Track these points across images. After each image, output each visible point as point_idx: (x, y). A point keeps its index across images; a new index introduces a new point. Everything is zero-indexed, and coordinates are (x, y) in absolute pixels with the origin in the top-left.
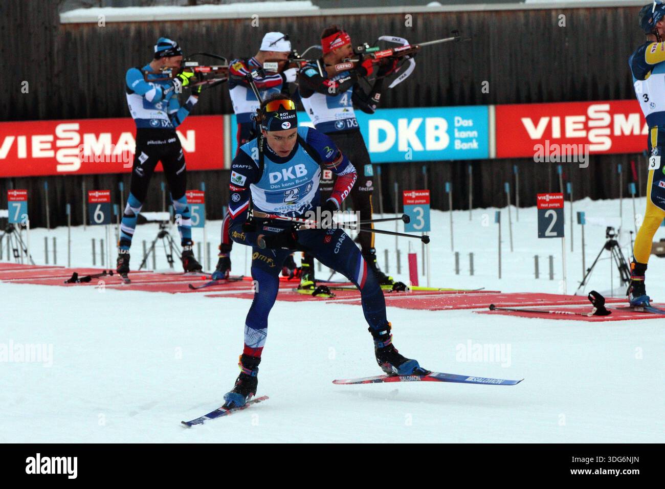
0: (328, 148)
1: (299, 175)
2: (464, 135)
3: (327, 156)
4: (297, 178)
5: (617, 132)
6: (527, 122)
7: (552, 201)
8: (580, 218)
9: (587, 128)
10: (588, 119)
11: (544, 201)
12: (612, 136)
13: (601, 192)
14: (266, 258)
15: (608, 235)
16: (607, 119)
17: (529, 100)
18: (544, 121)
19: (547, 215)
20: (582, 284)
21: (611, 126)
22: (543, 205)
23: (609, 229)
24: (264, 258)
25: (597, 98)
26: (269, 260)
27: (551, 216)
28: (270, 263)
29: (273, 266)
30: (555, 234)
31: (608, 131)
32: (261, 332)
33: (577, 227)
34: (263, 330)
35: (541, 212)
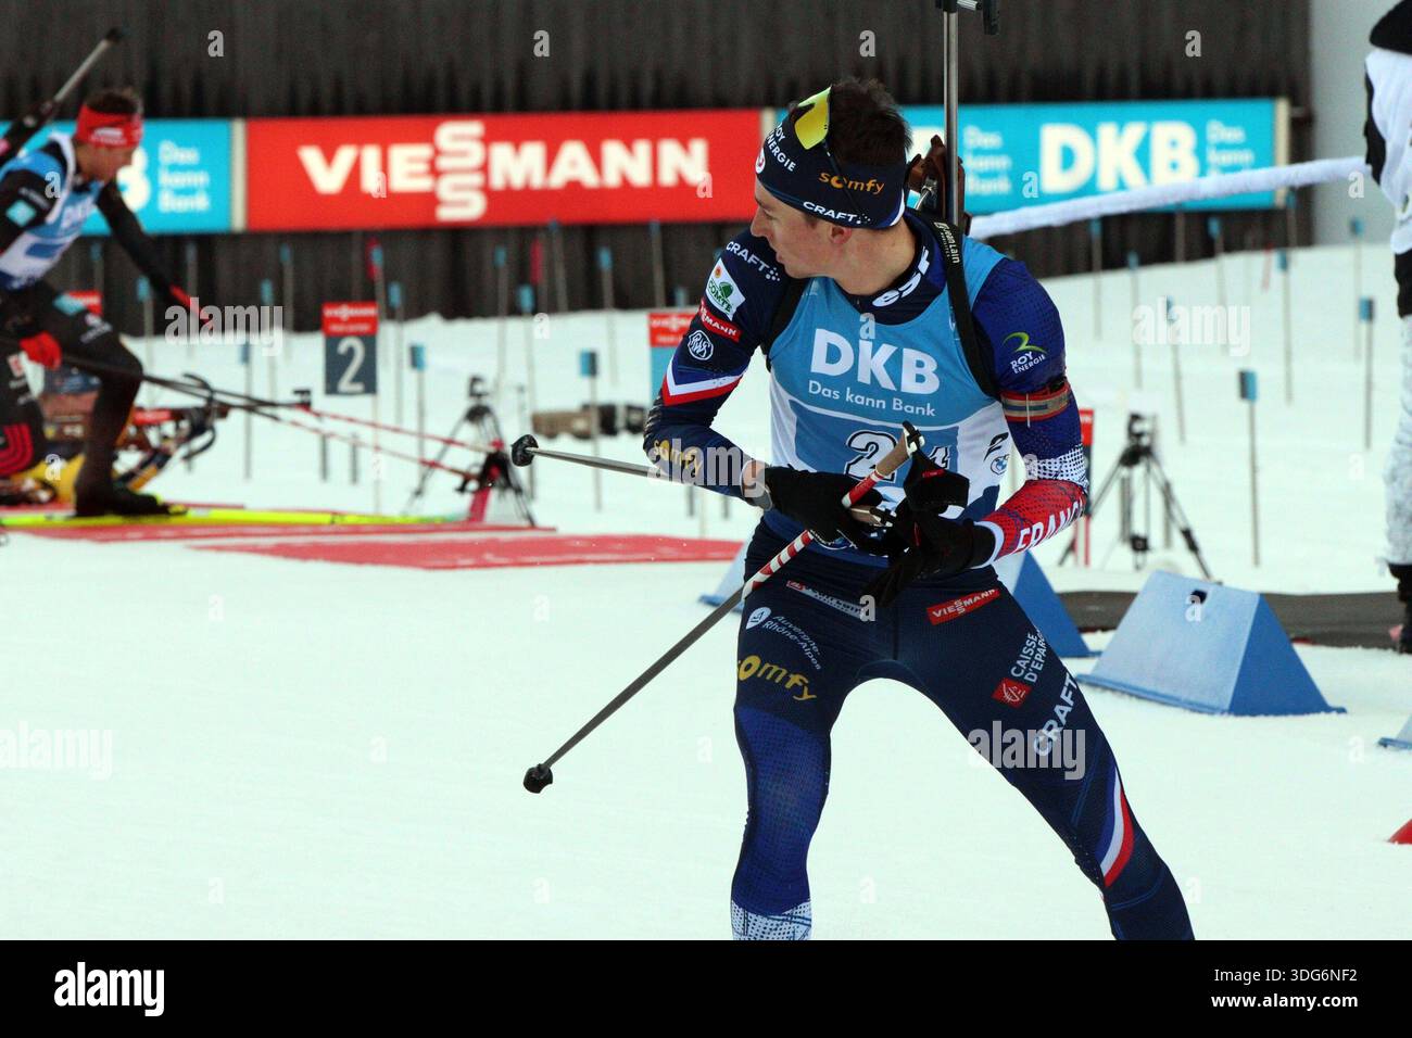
0: (1026, 342)
1: (909, 385)
2: (181, 180)
3: (1014, 364)
4: (899, 394)
5: (497, 182)
6: (311, 157)
7: (353, 320)
8: (416, 357)
9: (435, 172)
10: (437, 152)
11: (337, 320)
12: (486, 190)
13: (461, 303)
14: (784, 672)
15: (473, 394)
16: (476, 153)
17: (315, 111)
18: (345, 156)
19: (343, 347)
20: (419, 493)
21: (485, 168)
22: (335, 328)
23: (475, 380)
24: (778, 673)
25: (457, 109)
26: (795, 679)
27: (351, 351)
28: (797, 690)
29: (806, 696)
30: (359, 387)
31: (477, 179)
32: (791, 919)
33: (410, 376)
34: (795, 911)
35: (332, 342)
